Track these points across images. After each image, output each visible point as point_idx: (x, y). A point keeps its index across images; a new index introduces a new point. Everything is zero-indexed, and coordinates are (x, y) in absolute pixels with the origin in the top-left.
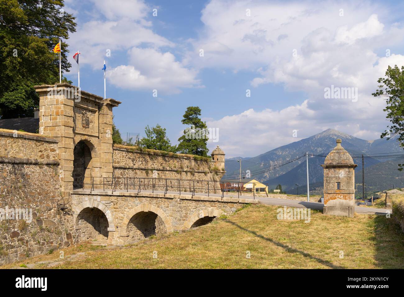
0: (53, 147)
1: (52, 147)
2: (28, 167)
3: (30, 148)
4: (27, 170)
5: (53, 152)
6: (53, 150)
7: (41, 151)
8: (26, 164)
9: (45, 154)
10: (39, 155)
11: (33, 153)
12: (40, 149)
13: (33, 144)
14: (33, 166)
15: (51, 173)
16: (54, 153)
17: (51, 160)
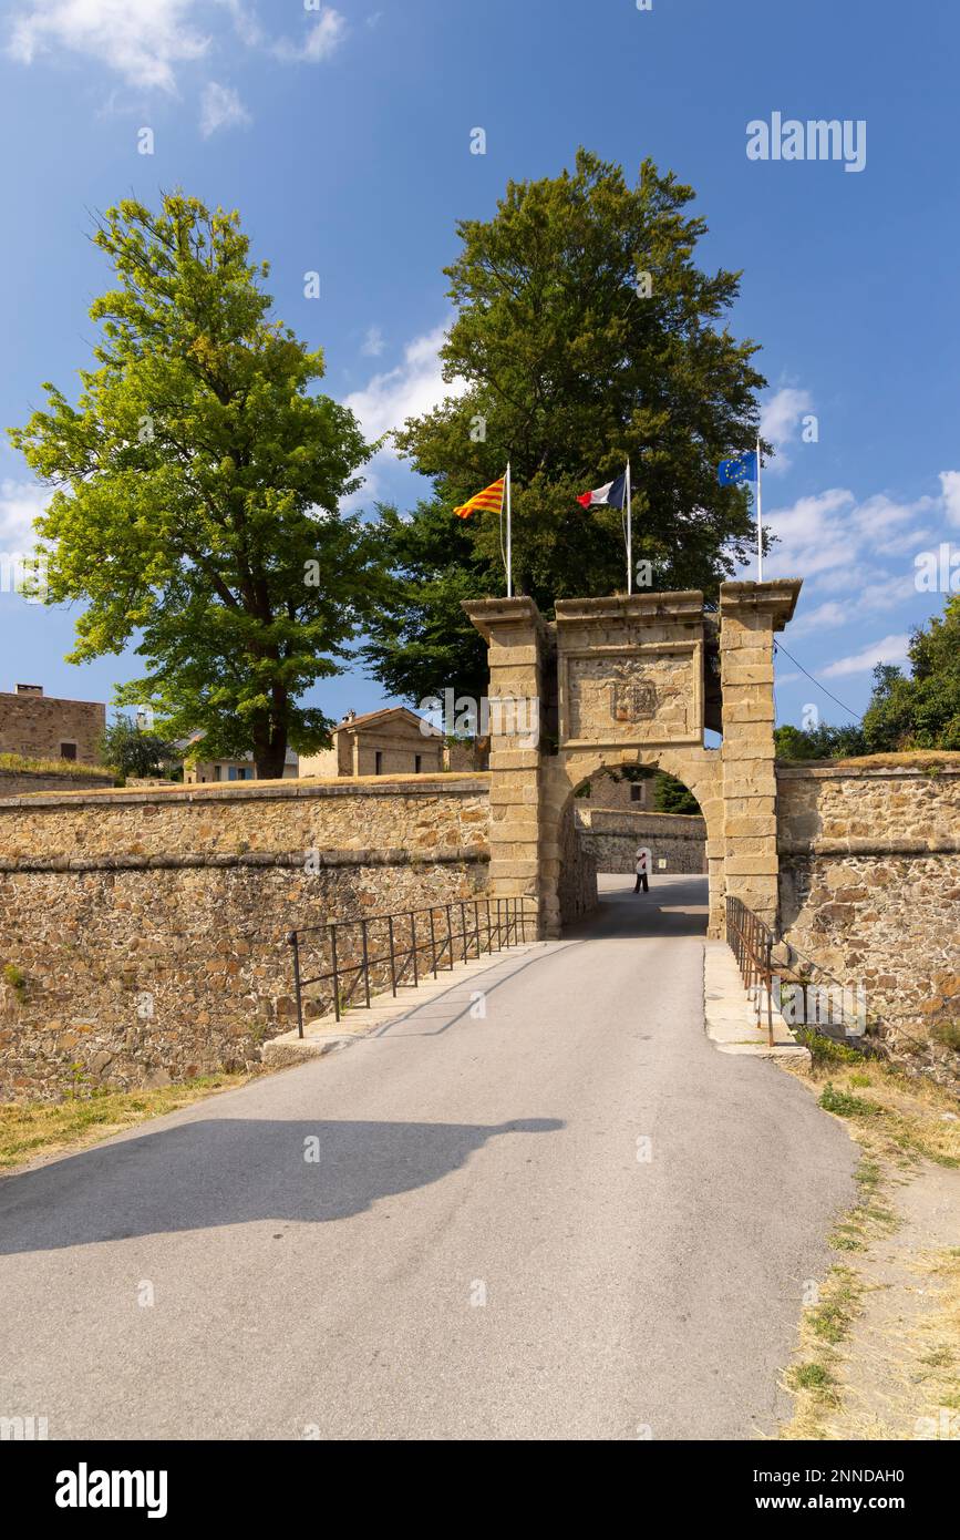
0: (479, 806)
1: (473, 808)
2: (372, 873)
3: (384, 821)
4: (366, 881)
5: (475, 820)
6: (476, 816)
7: (424, 824)
8: (368, 865)
9: (443, 831)
10: (419, 836)
11: (393, 833)
12: (424, 819)
13: (395, 807)
14: (392, 869)
15: (458, 888)
16: (479, 824)
17: (467, 843)
